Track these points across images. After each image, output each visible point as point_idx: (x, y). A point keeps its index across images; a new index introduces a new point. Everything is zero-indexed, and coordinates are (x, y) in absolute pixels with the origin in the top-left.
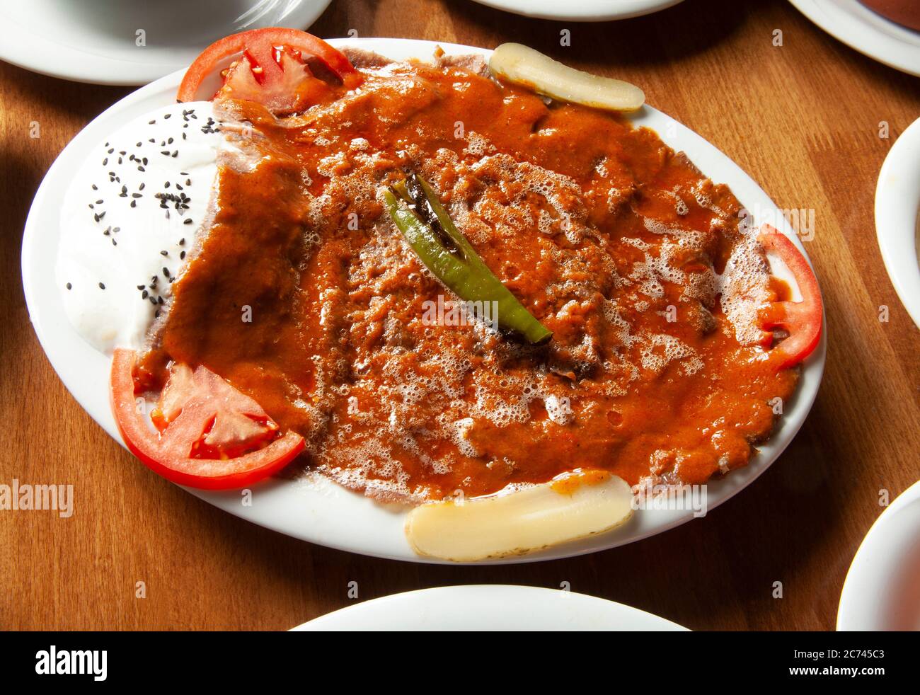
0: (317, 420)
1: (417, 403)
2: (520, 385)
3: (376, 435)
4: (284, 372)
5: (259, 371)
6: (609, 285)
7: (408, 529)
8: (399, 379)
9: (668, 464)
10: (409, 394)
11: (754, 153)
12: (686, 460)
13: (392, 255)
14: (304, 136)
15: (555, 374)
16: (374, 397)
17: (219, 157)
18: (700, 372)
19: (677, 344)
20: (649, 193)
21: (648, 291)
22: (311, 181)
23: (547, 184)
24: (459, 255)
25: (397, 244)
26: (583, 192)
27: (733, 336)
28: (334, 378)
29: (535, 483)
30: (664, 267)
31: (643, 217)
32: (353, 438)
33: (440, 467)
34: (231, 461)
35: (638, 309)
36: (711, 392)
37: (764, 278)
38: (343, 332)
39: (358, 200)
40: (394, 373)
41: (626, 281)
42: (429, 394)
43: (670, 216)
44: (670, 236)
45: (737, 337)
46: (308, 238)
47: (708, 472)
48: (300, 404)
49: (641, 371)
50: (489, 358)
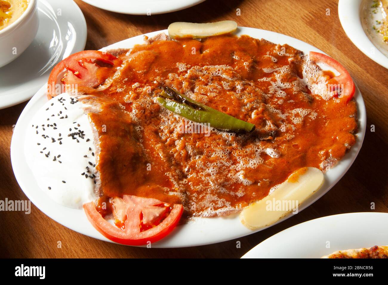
0: (182, 197)
1: (217, 174)
2: (252, 150)
3: (208, 192)
4: (157, 184)
5: (148, 188)
6: (264, 99)
7: (243, 221)
8: (204, 168)
9: (327, 155)
10: (212, 171)
11: (285, 31)
12: (332, 150)
13: (174, 122)
14: (111, 91)
15: (264, 140)
16: (199, 179)
17: (85, 111)
18: (317, 117)
19: (302, 110)
20: (258, 59)
21: (280, 96)
22: (125, 107)
23: (218, 71)
24: (203, 109)
25: (173, 117)
26: (234, 68)
27: (321, 98)
28: (178, 178)
29: (281, 183)
30: (280, 84)
31: (262, 69)
32: (200, 198)
33: (240, 194)
34: (159, 226)
35: (280, 103)
36: (326, 122)
37: (321, 73)
38: (172, 159)
39: (148, 107)
40: (201, 166)
41: (269, 95)
42: (220, 168)
43: (272, 64)
44: (276, 72)
45: (323, 98)
46: (137, 129)
47: (344, 150)
48: (171, 194)
49: (295, 126)
50: (234, 145)
